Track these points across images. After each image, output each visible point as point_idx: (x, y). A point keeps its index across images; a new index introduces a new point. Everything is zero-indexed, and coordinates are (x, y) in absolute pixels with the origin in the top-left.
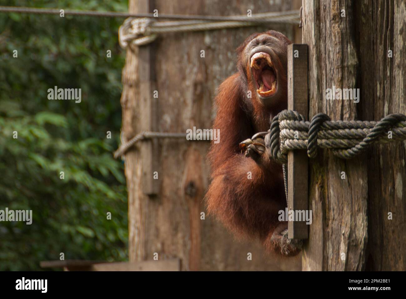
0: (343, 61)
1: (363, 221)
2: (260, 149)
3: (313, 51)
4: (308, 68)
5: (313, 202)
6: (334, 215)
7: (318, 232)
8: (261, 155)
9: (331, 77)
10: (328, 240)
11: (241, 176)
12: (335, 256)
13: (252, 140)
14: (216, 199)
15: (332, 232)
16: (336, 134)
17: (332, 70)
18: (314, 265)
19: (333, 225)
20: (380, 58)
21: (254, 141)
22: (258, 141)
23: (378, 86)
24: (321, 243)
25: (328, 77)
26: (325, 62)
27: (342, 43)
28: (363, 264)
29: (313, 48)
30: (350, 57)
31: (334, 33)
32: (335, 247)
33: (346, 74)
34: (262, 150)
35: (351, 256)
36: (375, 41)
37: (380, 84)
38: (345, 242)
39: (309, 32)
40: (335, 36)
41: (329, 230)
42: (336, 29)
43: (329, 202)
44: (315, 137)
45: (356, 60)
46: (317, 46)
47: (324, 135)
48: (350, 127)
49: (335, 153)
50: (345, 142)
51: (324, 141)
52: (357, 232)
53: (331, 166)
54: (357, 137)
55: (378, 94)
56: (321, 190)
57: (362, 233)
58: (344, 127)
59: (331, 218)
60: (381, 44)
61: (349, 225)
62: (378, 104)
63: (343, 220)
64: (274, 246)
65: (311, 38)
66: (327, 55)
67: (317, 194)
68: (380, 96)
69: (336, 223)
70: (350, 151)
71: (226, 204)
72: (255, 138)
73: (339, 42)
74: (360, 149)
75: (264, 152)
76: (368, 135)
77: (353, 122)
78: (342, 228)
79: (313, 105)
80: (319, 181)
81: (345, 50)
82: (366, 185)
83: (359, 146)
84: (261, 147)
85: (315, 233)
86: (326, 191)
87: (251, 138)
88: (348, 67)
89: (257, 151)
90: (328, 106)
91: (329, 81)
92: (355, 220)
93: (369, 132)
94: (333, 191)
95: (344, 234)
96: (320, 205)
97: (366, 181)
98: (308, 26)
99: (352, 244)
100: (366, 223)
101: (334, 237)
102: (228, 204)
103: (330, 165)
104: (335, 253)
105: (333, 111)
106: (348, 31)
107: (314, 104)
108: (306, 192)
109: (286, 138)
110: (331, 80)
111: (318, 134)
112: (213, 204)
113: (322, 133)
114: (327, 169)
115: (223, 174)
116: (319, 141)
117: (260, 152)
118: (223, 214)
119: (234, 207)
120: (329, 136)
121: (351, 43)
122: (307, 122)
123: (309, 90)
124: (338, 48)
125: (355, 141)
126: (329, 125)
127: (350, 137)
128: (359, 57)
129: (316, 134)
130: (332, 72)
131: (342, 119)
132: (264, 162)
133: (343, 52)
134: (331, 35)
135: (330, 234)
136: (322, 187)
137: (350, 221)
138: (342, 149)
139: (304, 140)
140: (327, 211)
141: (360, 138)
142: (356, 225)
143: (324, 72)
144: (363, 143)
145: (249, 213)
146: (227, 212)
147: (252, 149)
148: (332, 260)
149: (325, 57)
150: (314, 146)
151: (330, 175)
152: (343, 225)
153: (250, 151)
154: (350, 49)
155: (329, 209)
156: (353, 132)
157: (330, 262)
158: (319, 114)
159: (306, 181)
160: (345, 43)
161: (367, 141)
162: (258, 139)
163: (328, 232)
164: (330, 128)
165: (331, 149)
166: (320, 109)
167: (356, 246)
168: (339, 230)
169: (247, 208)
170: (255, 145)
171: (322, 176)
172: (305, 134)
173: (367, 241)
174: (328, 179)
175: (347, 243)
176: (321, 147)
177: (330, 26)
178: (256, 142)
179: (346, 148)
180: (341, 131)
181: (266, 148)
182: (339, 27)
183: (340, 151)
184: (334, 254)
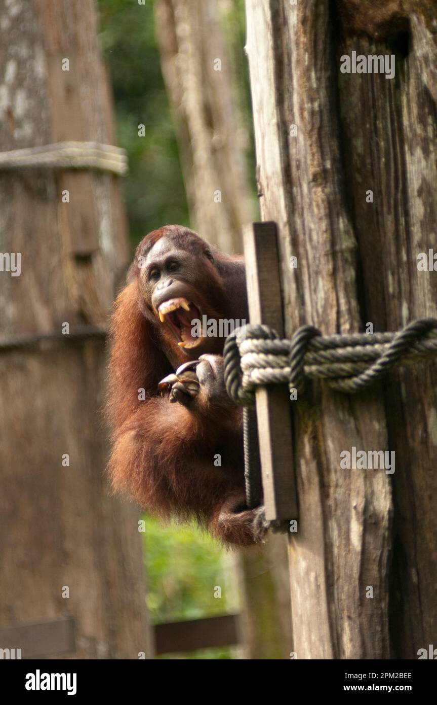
0: (333, 243)
1: (384, 485)
2: (192, 387)
3: (284, 233)
4: (278, 258)
5: (303, 462)
6: (337, 480)
7: (313, 506)
8: (195, 397)
9: (315, 269)
10: (331, 517)
11: (162, 430)
12: (343, 542)
13: (178, 376)
14: (125, 467)
15: (336, 506)
16: (333, 356)
17: (318, 259)
18: (311, 557)
19: (336, 494)
20: (390, 235)
21: (180, 376)
22: (188, 376)
23: (390, 278)
24: (319, 524)
25: (311, 269)
26: (305, 247)
27: (331, 216)
28: (389, 551)
29: (285, 226)
30: (344, 237)
31: (316, 201)
32: (343, 528)
33: (340, 263)
34: (195, 388)
35: (369, 539)
36: (379, 209)
37: (393, 274)
38: (358, 519)
39: (276, 203)
40: (318, 206)
41: (331, 502)
42: (319, 194)
43: (328, 460)
44: (301, 363)
45: (353, 240)
46: (291, 223)
47: (315, 359)
48: (354, 344)
49: (333, 385)
50: (347, 367)
51: (314, 368)
52: (376, 503)
53: (327, 404)
54: (366, 358)
55: (391, 290)
56: (314, 442)
57: (383, 504)
58: (345, 344)
59: (333, 484)
60: (389, 213)
61: (362, 493)
62: (392, 306)
63: (352, 487)
64: (226, 531)
65: (279, 212)
66: (307, 236)
67: (307, 449)
68: (394, 292)
69: (341, 491)
70: (356, 380)
71: (142, 473)
72: (182, 373)
73: (326, 215)
74: (372, 377)
75: (198, 391)
76: (384, 354)
77: (356, 335)
78: (352, 498)
79: (290, 314)
80: (310, 430)
81: (335, 227)
82: (385, 430)
83: (370, 372)
84: (192, 384)
85: (309, 509)
86: (322, 443)
87: (174, 372)
88: (342, 252)
89: (187, 392)
90: (315, 314)
91: (313, 275)
92: (371, 485)
93: (385, 349)
94: (333, 442)
95: (355, 508)
96: (313, 465)
97: (384, 425)
98: (273, 193)
99: (369, 521)
100: (388, 488)
101: (339, 512)
102: (145, 472)
103: (324, 403)
104: (343, 537)
105: (324, 321)
106: (338, 197)
107: (292, 312)
108: (290, 448)
109: (253, 367)
110: (317, 273)
111: (305, 358)
112: (121, 476)
113: (310, 356)
114: (321, 411)
115: (133, 428)
116: (307, 369)
117: (192, 392)
118: (138, 490)
119: (155, 475)
120: (323, 360)
121: (344, 214)
122: (286, 342)
123: (282, 291)
124: (324, 225)
125: (363, 365)
126: (321, 343)
127: (356, 359)
128: (358, 235)
129: (302, 358)
130: (317, 262)
131: (338, 331)
132: (200, 407)
133: (332, 230)
134: (310, 205)
135: (333, 508)
136: (315, 438)
137: (363, 486)
138: (343, 378)
139: (282, 368)
140: (325, 473)
141: (371, 359)
142: (373, 493)
143: (304, 262)
144: (376, 366)
145: (178, 483)
146: (144, 484)
147: (180, 390)
148: (339, 547)
149: (304, 240)
150: (300, 377)
151: (327, 420)
152: (353, 494)
153: (176, 393)
154: (342, 224)
155: (329, 471)
156: (359, 352)
157: (336, 550)
158: (303, 327)
159: (288, 431)
160: (335, 216)
161: (383, 364)
162: (187, 373)
163: (330, 506)
164: (322, 347)
165: (326, 380)
166: (303, 320)
167: (377, 524)
168: (347, 501)
169: (173, 476)
170: (183, 382)
171: (314, 422)
172: (284, 359)
173: (392, 515)
174: (323, 425)
175: (361, 520)
176: (310, 377)
177: (310, 192)
178: (183, 377)
179: (350, 376)
180: (340, 351)
181: (200, 385)
182: (323, 191)
183: (340, 381)
184: (341, 539)
